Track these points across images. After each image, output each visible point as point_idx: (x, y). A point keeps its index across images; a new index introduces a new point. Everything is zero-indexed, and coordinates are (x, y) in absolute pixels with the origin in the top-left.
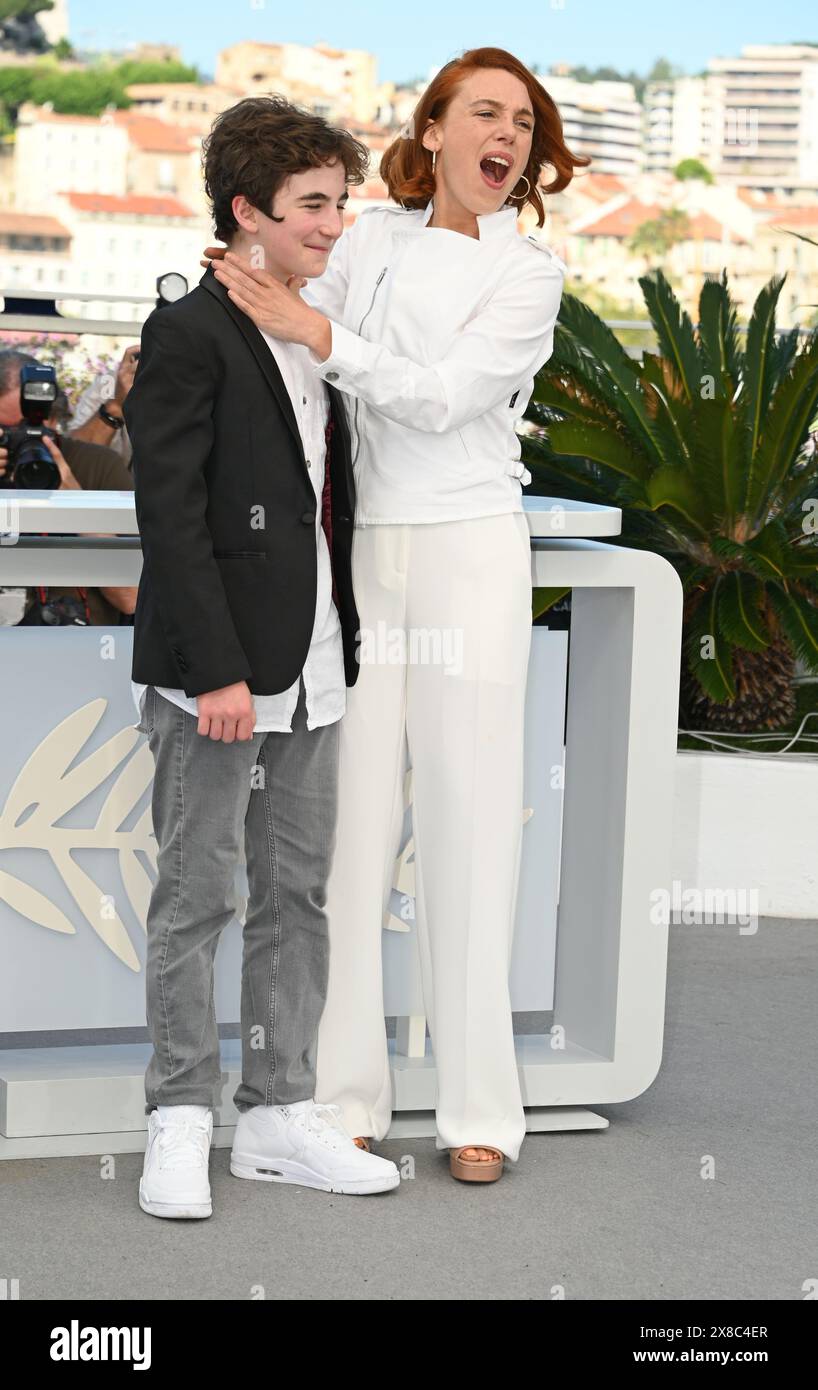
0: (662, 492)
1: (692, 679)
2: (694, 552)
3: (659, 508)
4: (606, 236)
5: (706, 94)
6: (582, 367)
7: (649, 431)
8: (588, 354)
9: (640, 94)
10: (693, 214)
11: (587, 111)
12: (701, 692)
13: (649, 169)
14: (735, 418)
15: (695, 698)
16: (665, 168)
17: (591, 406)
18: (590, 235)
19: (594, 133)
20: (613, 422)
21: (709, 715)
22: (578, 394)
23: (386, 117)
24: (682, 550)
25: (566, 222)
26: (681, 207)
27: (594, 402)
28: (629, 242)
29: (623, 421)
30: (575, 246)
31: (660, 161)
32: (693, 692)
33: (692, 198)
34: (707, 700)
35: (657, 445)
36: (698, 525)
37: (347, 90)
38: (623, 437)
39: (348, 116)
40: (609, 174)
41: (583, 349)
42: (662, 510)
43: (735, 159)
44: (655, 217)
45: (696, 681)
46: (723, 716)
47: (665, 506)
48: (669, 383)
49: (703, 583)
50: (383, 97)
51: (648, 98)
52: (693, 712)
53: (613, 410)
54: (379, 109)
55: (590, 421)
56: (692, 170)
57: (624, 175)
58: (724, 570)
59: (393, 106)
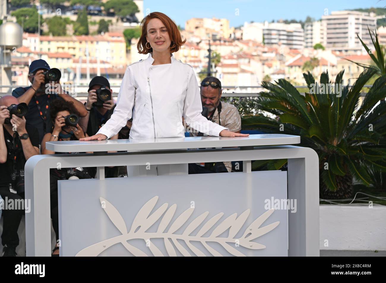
0: (313, 132)
1: (324, 184)
2: (322, 149)
3: (312, 137)
4: (295, 66)
5: (321, 25)
6: (288, 99)
7: (308, 115)
8: (290, 95)
9: (303, 26)
10: (319, 59)
11: (288, 32)
12: (327, 188)
13: (307, 47)
14: (332, 111)
15: (325, 190)
16: (311, 47)
17: (291, 109)
18: (291, 66)
19: (291, 38)
20: (298, 113)
21: (329, 194)
22: (287, 106)
23: (233, 36)
24: (319, 148)
25: (284, 63)
26: (316, 57)
27: (292, 108)
28: (302, 67)
29: (300, 113)
30: (287, 69)
31: (309, 44)
32: (324, 188)
33: (319, 54)
34: (329, 190)
35: (310, 119)
36: (323, 141)
37: (222, 30)
38: (301, 117)
39: (222, 37)
40: (296, 49)
41: (289, 94)
42: (313, 137)
43: (330, 43)
44: (309, 60)
45: (325, 185)
46: (333, 194)
47: (314, 136)
48: (313, 102)
49: (325, 157)
50: (231, 31)
51: (305, 28)
52: (325, 194)
53: (298, 110)
54: (231, 35)
55: (291, 113)
56: (319, 47)
57: (300, 49)
58: (331, 153)
59: (234, 33)
